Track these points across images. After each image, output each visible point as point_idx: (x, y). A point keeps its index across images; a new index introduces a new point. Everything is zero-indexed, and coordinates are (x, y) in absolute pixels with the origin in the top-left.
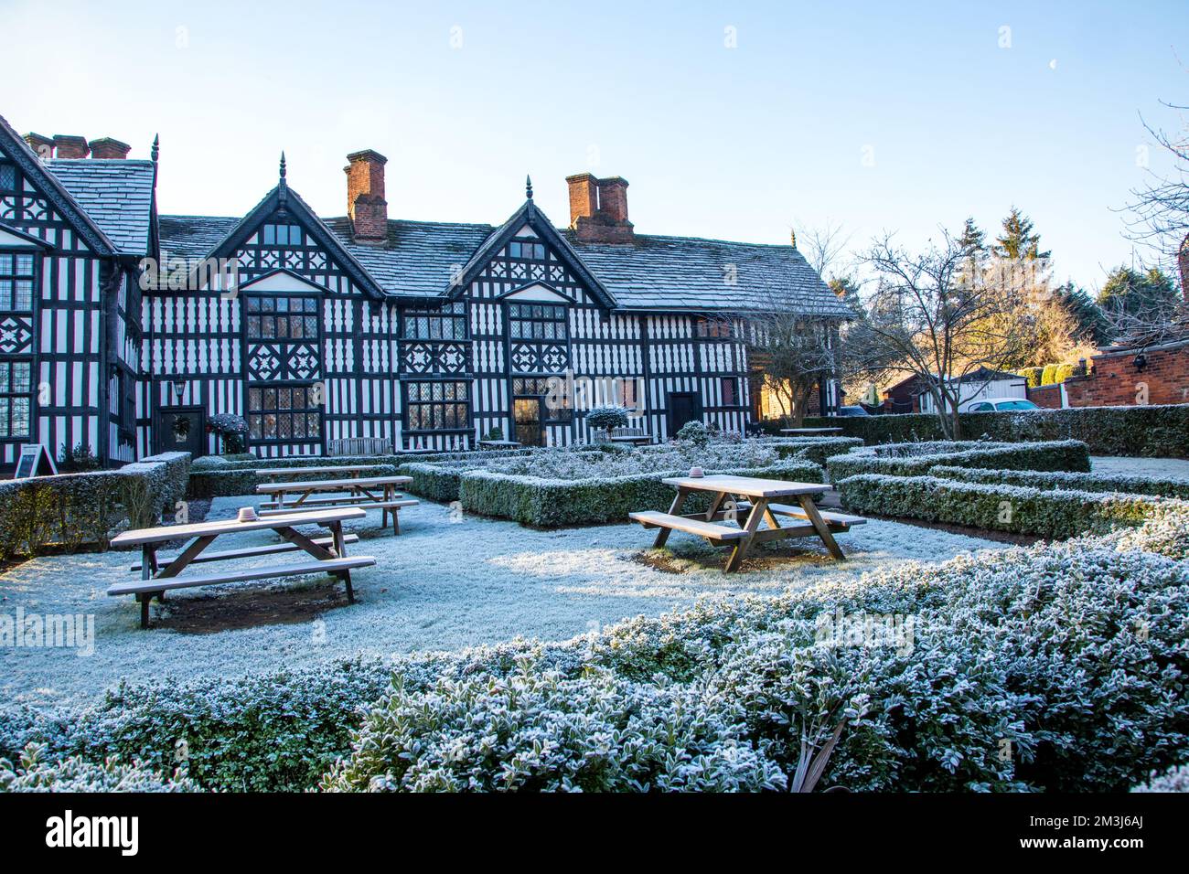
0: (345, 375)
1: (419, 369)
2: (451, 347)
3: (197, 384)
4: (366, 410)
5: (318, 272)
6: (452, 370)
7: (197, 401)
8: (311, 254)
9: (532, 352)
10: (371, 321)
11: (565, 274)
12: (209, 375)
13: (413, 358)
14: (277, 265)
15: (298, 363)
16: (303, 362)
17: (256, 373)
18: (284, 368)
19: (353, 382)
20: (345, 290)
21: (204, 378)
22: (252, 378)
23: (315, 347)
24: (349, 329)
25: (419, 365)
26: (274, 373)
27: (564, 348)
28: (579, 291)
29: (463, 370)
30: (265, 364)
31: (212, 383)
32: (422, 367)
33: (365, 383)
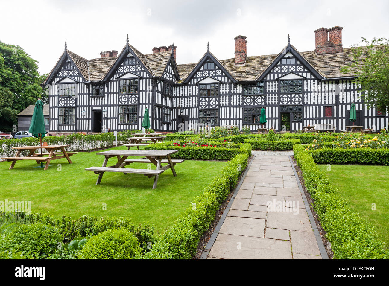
0: (226, 106)
1: (248, 104)
2: (259, 97)
3: (187, 110)
4: (232, 117)
5: (219, 76)
6: (259, 104)
7: (187, 114)
8: (217, 71)
9: (288, 97)
10: (234, 90)
11: (303, 68)
12: (190, 107)
13: (246, 101)
14: (207, 75)
15: (212, 103)
16: (214, 103)
17: (201, 107)
18: (209, 105)
19: (228, 108)
20: (226, 81)
21: (189, 108)
22: (200, 108)
23: (217, 98)
24: (227, 93)
25: (248, 103)
26: (206, 106)
27: (301, 95)
28: (309, 74)
29: (263, 104)
30: (204, 104)
31: (190, 109)
32: (249, 103)
33: (232, 109)
